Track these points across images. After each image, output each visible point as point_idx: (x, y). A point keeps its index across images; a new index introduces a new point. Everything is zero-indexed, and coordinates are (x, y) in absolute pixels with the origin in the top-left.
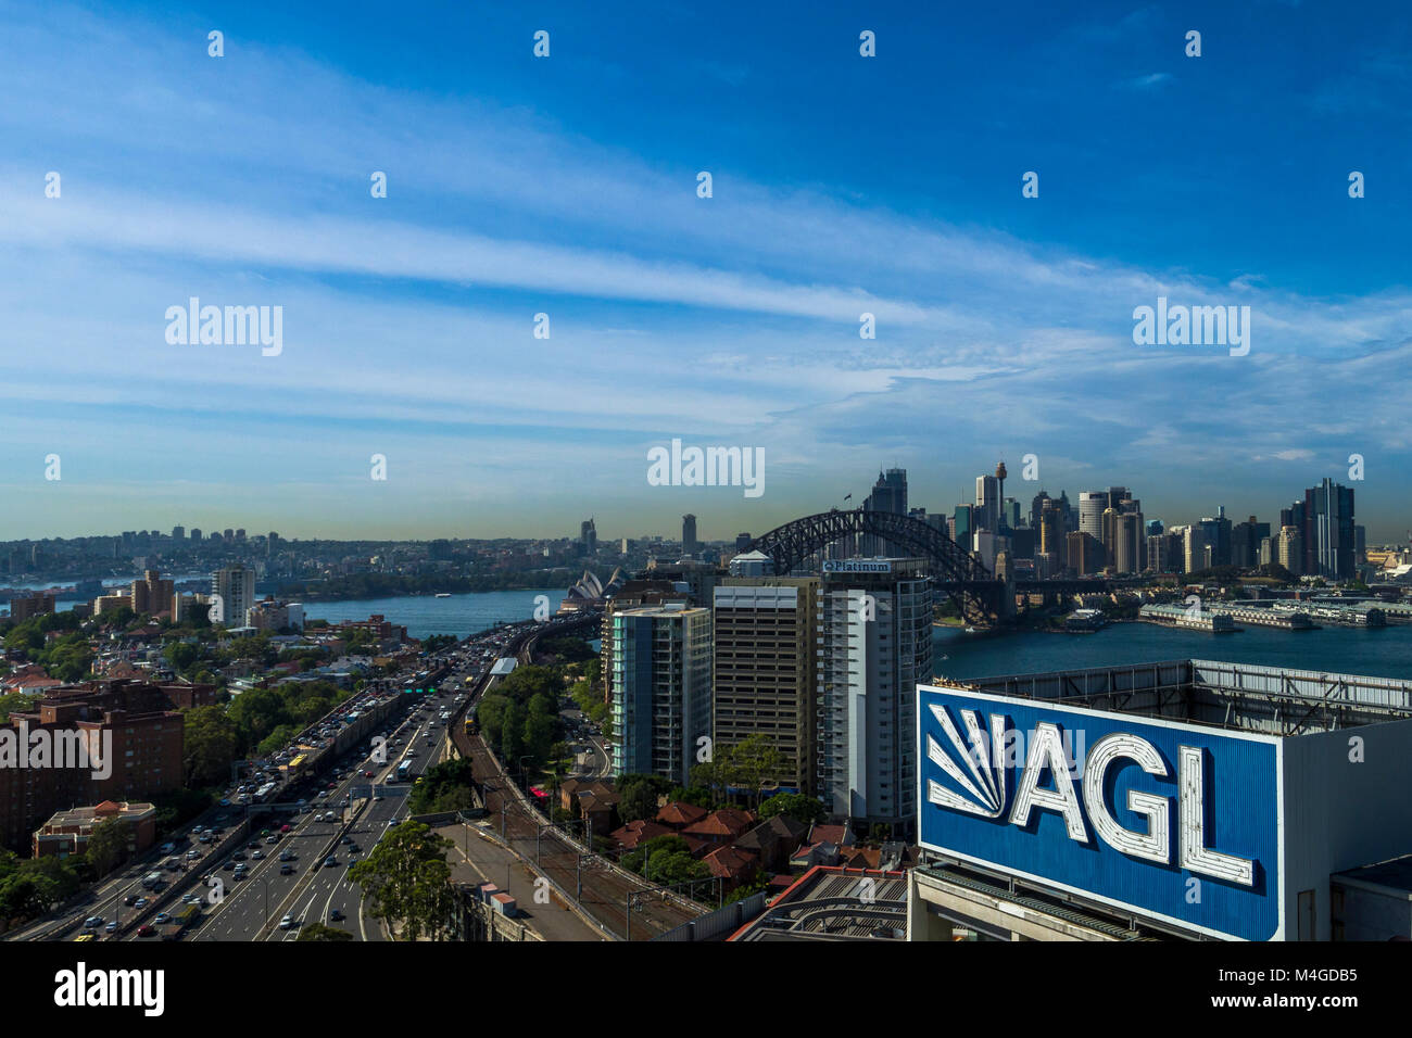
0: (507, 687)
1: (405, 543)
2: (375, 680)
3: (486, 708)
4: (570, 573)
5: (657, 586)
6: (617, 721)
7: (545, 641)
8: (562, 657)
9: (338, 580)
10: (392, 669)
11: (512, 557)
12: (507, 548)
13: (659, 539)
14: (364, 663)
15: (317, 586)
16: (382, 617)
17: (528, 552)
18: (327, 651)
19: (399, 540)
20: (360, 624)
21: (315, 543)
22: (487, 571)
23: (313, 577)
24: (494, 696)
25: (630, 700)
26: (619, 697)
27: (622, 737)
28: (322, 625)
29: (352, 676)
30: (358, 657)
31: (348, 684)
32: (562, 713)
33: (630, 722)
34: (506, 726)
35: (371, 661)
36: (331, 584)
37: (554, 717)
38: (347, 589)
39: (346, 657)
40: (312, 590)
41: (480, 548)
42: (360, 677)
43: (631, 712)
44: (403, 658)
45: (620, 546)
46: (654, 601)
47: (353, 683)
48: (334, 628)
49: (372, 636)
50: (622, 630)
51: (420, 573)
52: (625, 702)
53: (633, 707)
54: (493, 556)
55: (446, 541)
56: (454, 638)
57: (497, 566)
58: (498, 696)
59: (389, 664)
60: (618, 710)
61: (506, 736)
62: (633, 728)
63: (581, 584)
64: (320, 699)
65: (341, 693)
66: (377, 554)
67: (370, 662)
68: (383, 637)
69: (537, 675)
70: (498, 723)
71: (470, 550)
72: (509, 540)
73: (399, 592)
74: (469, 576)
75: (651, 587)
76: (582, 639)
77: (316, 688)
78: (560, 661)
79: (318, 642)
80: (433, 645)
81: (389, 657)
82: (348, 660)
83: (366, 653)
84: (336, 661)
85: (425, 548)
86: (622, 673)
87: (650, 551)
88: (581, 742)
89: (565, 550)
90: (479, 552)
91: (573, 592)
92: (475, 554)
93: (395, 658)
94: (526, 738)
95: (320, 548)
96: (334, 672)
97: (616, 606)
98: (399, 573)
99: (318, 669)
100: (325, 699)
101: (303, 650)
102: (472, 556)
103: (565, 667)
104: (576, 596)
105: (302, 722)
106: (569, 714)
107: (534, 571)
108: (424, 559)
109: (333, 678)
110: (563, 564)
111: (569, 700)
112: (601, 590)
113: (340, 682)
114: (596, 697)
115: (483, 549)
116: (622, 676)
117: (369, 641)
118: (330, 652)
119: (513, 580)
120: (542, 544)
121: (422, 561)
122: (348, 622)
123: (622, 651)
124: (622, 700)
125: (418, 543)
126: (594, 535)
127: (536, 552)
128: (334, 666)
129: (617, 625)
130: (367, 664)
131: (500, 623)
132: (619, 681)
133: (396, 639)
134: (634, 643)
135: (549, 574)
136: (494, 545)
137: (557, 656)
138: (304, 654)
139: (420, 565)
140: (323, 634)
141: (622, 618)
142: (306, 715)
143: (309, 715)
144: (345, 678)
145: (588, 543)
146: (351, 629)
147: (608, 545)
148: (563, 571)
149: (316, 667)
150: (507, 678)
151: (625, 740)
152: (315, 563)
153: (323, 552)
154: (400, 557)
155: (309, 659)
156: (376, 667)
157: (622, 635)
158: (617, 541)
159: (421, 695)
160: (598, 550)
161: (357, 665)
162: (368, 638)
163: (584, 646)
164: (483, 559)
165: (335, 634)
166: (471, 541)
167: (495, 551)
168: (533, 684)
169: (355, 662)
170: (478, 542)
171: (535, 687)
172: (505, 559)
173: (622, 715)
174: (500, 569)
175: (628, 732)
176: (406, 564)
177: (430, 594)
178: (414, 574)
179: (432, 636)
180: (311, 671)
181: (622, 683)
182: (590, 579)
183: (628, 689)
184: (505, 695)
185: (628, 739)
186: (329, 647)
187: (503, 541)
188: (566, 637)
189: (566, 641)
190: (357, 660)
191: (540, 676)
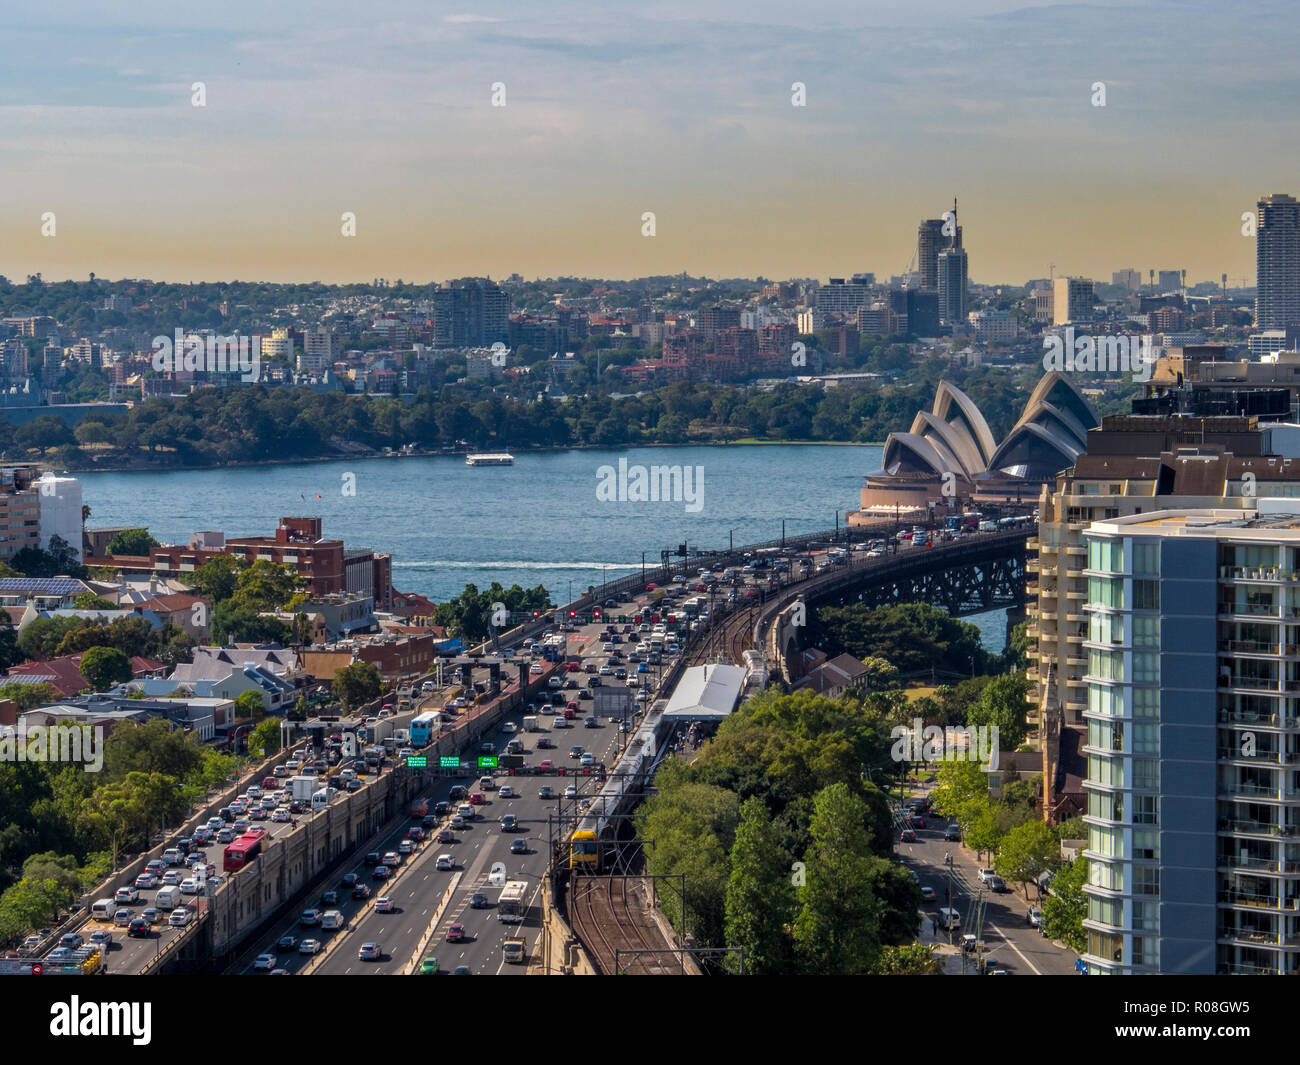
0: (728, 760)
1: (362, 290)
2: (313, 722)
3: (669, 824)
4: (886, 390)
5: (1213, 437)
6: (1100, 880)
7: (828, 613)
8: (885, 666)
9: (170, 406)
10: (363, 691)
11: (698, 338)
12: (677, 305)
13: (1171, 278)
14: (270, 667)
15: (108, 421)
16: (314, 526)
17: (747, 321)
18: (157, 627)
19: (342, 282)
20: (249, 546)
21: (95, 290)
22: (622, 382)
23: (94, 395)
24: (689, 788)
25: (1144, 816)
26: (1107, 802)
27: (1116, 937)
28: (139, 545)
29: (241, 710)
30: (252, 648)
31: (230, 735)
32: (902, 849)
33: (1145, 888)
34: (737, 886)
35: (291, 664)
36: (149, 418)
37: (884, 864)
38: (196, 434)
39: (216, 650)
40: (95, 436)
41: (595, 308)
42: (266, 714)
43: (1149, 854)
44: (387, 654)
45: (1046, 301)
46: (1205, 486)
47: (246, 731)
48: (175, 555)
49: (288, 583)
50: (1117, 581)
51: (411, 389)
52: (1127, 820)
53: (1154, 839)
54: (636, 332)
55: (488, 283)
56: (539, 598)
57: (649, 365)
58: (700, 789)
59: (349, 678)
60: (1103, 847)
61: (737, 918)
62: (1154, 909)
63: (928, 429)
64: (155, 777)
65: (212, 758)
66: (278, 324)
67: (287, 664)
68: (321, 586)
69: (818, 725)
70: (711, 874)
71: (564, 315)
72: (685, 280)
73: (353, 445)
74: (564, 399)
75: (1191, 441)
76: (944, 609)
77: (142, 744)
78: (880, 680)
79: (127, 599)
80: (471, 617)
81: (347, 651)
82: (223, 657)
83: (273, 636)
84: (189, 660)
85: (425, 306)
86: (1117, 726)
87: (1144, 320)
88: (970, 948)
89: (868, 315)
90: (593, 319)
91: (901, 453)
92: (582, 323)
93: (366, 654)
94: (803, 927)
95: (109, 305)
96: (183, 693)
97: (1074, 500)
98: (350, 388)
99: (138, 685)
100: (170, 779)
101: (88, 622)
102: (569, 333)
103: (902, 700)
104: (912, 468)
105: (103, 846)
106: (927, 854)
107: (768, 385)
108: (424, 340)
109: (182, 715)
110: (859, 361)
111: (923, 807)
112: (991, 448)
113: (204, 726)
114: (1011, 801)
115: (605, 311)
116: (1117, 735)
117: (282, 600)
118: (170, 630)
119: (703, 411)
120: (790, 292)
121: (416, 348)
122: (213, 538)
123: (1116, 653)
124: (1117, 816)
125: (401, 290)
126: (959, 263)
127: (771, 321)
128: (183, 676)
129: (1101, 563)
130: (280, 673)
131: (682, 551)
132: (1107, 750)
133: (362, 596)
134: (1155, 624)
135: (816, 394)
136: (636, 296)
137: (870, 662)
138: (94, 637)
139: (411, 360)
140: (144, 575)
141: (1117, 541)
142: (113, 826)
143: (123, 826)
144: (218, 715)
145: (941, 288)
146: (221, 561)
147: (1005, 301)
148: (864, 387)
149: (128, 677)
150: (722, 732)
151: (1126, 946)
152: (96, 353)
153: (117, 319)
154: (352, 337)
155: (108, 651)
156: (305, 683)
157: (1115, 599)
158: (1032, 285)
159: (455, 775)
160: (973, 316)
161: (250, 674)
162: (275, 591)
163: (950, 631)
164: (606, 343)
165: (174, 575)
166: (565, 284)
167: (644, 315)
168: (814, 752)
169: (247, 665)
170: (587, 287)
171: (821, 763)
172: (679, 343)
173: (1116, 865)
174: (657, 379)
175: (1137, 922)
176: (369, 357)
177: (446, 455)
178: (395, 390)
179: (472, 588)
180: (117, 689)
181: (1116, 760)
182: (954, 412)
183: (1137, 777)
184: (726, 784)
185: (1137, 943)
186: (163, 616)
187: (664, 283)
188: (894, 601)
189: (894, 613)
190: (249, 657)
191: (828, 727)
